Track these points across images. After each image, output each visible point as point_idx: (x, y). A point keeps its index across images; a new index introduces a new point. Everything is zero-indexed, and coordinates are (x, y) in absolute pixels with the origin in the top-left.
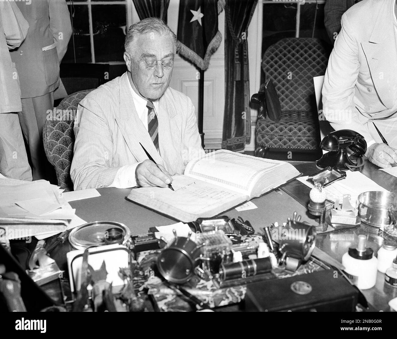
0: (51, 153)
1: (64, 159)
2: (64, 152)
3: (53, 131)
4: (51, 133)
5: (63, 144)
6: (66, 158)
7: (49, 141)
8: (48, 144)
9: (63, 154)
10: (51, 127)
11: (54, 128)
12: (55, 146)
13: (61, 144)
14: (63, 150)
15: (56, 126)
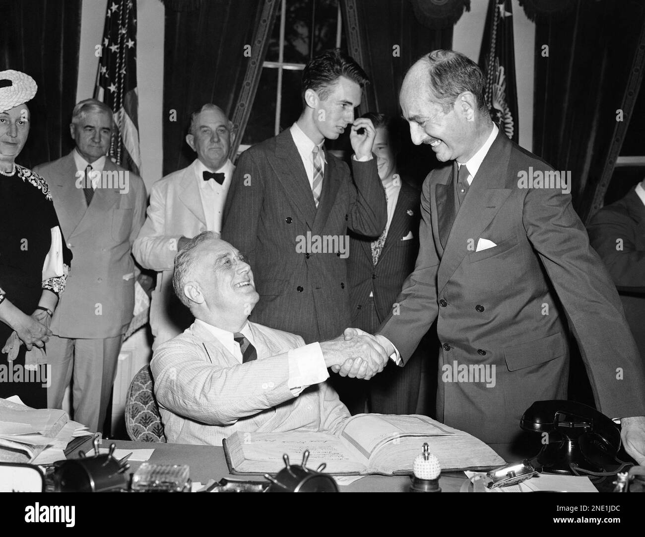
0: (133, 421)
1: (150, 432)
2: (152, 422)
3: (142, 390)
4: (138, 392)
5: (152, 411)
6: (153, 432)
7: (133, 403)
8: (131, 407)
9: (150, 425)
10: (140, 384)
11: (143, 387)
12: (140, 412)
13: (149, 411)
14: (151, 419)
15: (147, 384)
